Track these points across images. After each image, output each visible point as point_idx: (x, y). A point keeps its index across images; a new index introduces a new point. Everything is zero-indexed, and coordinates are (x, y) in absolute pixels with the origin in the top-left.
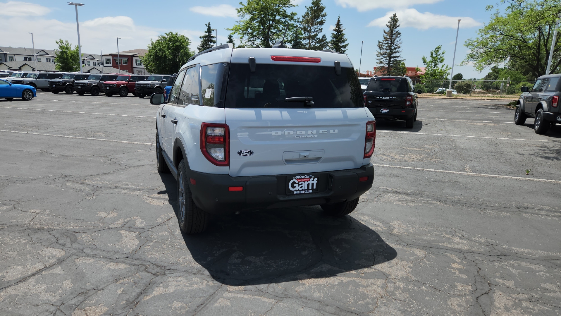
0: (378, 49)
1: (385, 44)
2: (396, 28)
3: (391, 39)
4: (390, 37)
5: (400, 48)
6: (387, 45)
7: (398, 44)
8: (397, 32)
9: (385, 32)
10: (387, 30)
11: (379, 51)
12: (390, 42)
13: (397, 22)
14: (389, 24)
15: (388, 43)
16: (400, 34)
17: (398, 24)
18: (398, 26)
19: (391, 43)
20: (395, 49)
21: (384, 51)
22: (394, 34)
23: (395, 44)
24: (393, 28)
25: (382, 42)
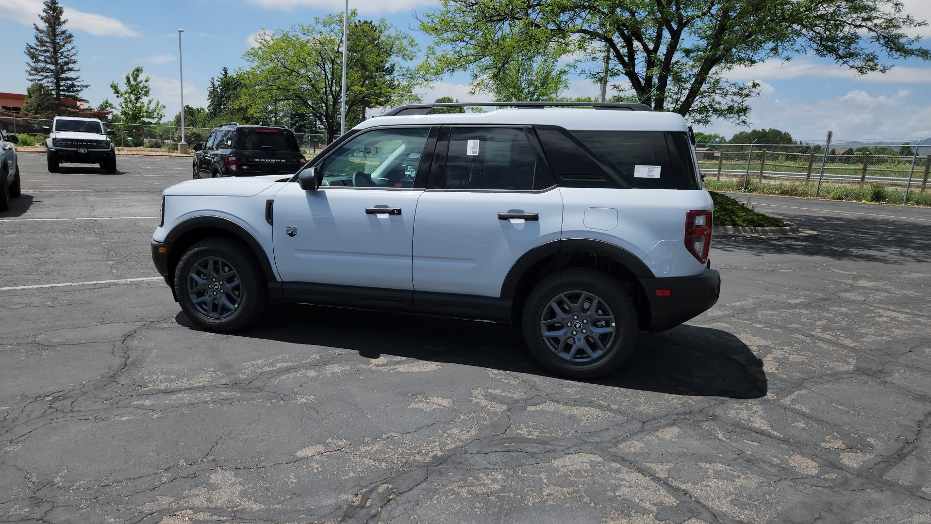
0: (28, 59)
1: (41, 51)
2: (60, 24)
3: (54, 43)
4: (51, 39)
5: (74, 62)
6: (48, 54)
7: (72, 54)
8: (63, 32)
9: (37, 29)
10: (43, 26)
11: (33, 65)
12: (51, 49)
13: (61, 13)
14: (44, 14)
15: (46, 51)
16: (70, 36)
17: (62, 18)
18: (64, 22)
19: (55, 52)
20: (67, 63)
21: (42, 65)
22: (58, 36)
23: (65, 54)
24: (54, 23)
25: (35, 46)
